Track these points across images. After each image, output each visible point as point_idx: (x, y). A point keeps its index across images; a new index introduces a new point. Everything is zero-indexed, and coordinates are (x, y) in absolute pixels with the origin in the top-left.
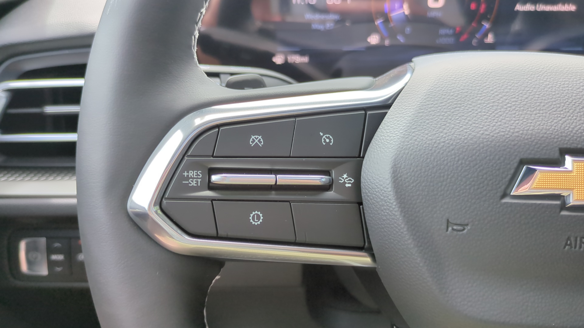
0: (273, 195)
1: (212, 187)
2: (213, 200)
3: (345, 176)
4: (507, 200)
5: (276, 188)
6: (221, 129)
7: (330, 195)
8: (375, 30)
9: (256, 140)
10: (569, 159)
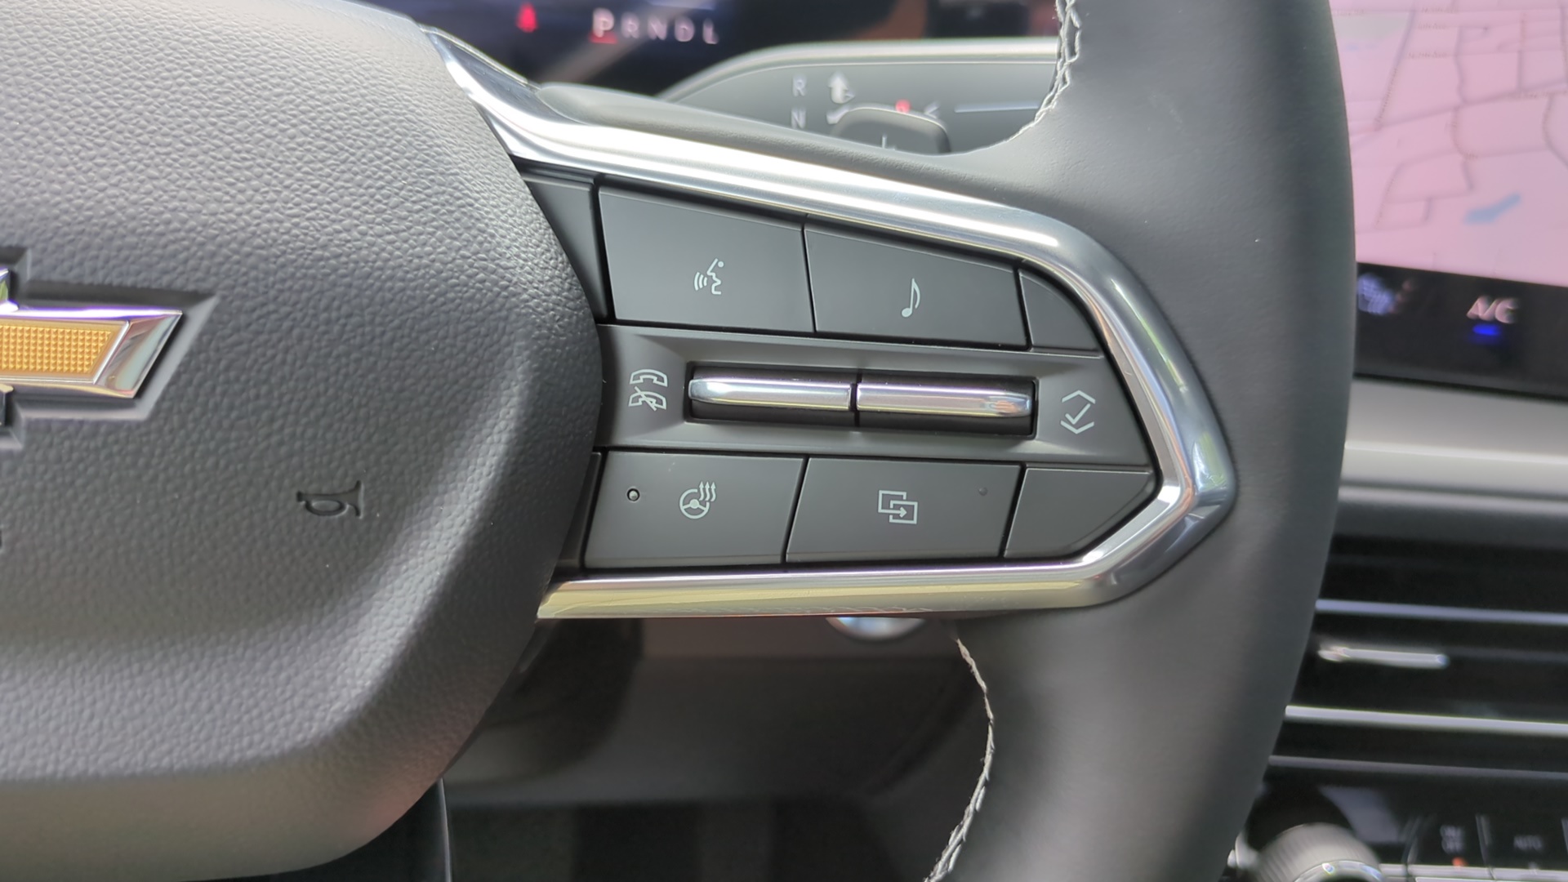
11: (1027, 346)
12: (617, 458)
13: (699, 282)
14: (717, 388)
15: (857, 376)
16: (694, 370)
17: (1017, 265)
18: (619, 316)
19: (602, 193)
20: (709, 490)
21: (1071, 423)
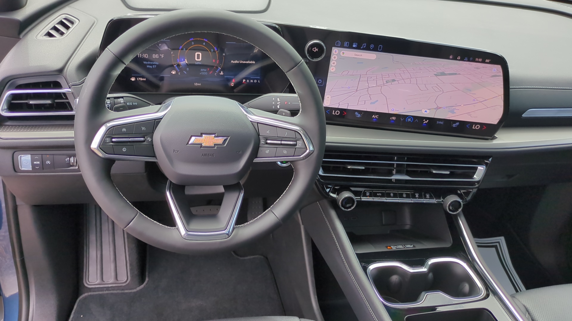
0: (129, 144)
1: (112, 142)
2: (113, 145)
3: (149, 138)
4: (188, 145)
5: (130, 142)
6: (115, 127)
7: (145, 143)
8: (175, 69)
9: (124, 130)
10: (203, 135)
11: (296, 138)
12: (260, 148)
13: (267, 132)
14: (269, 142)
15: (282, 141)
16: (267, 140)
17: (295, 131)
18: (260, 135)
19: (258, 124)
20: (268, 151)
21: (300, 145)
